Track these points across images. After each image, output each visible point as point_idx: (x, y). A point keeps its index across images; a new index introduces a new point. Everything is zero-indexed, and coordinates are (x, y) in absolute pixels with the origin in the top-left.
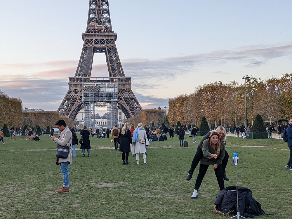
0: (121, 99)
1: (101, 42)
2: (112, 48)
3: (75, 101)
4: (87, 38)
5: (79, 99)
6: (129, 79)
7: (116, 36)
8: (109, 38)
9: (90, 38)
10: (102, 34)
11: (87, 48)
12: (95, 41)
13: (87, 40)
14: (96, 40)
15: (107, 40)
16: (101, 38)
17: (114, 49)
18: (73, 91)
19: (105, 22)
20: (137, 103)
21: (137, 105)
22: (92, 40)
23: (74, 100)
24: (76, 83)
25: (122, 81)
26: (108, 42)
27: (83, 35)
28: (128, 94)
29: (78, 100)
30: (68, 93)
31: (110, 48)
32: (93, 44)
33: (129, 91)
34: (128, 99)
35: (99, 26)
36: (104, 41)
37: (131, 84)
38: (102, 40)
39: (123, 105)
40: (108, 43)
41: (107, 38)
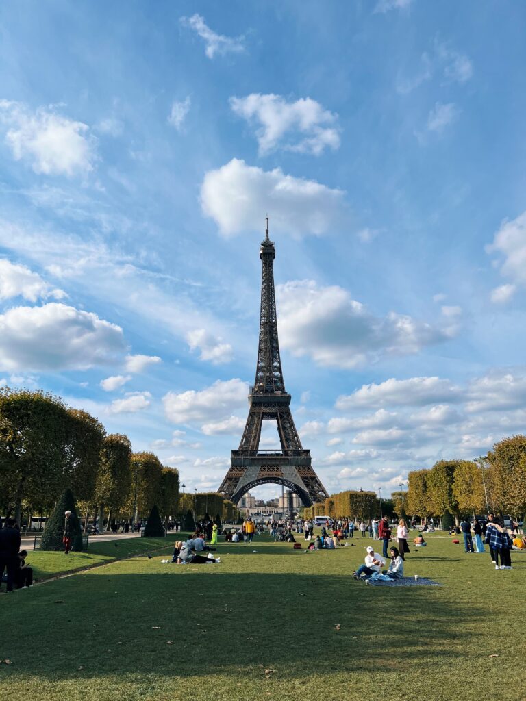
0: (298, 479)
1: (271, 405)
2: (286, 413)
4: (254, 400)
6: (308, 452)
7: (289, 398)
8: (282, 401)
9: (257, 401)
10: (273, 395)
11: (254, 413)
12: (264, 404)
13: (254, 403)
16: (271, 400)
18: (236, 468)
19: (275, 381)
21: (319, 487)
22: (260, 403)
23: (238, 480)
24: (240, 457)
25: (299, 454)
26: (281, 404)
27: (250, 398)
28: (307, 472)
29: (242, 480)
30: (230, 470)
31: (283, 413)
32: (262, 407)
33: (309, 468)
34: (306, 478)
35: (270, 387)
36: (275, 405)
38: (273, 403)
39: (301, 487)
40: (280, 407)
41: (279, 400)
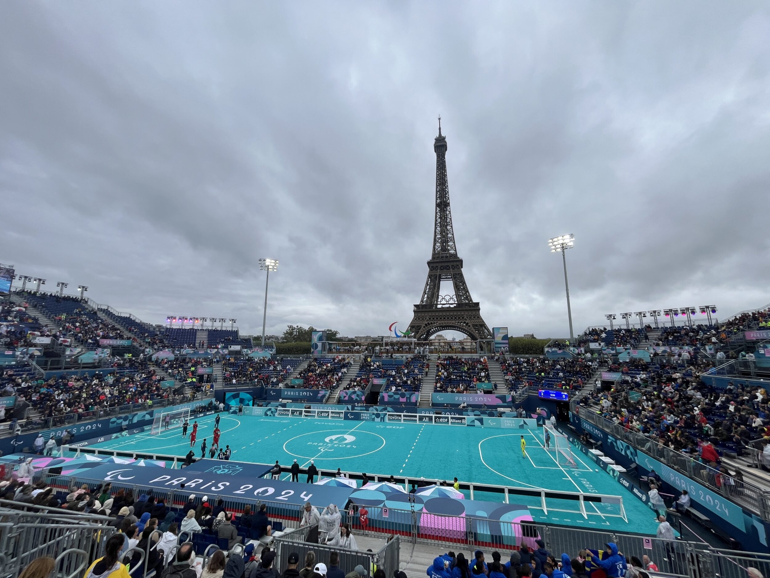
0: (469, 326)
1: (446, 268)
2: (459, 274)
3: (420, 329)
4: (432, 265)
5: (424, 327)
6: (477, 304)
7: (461, 261)
8: (455, 264)
9: (435, 265)
10: (447, 260)
11: (432, 275)
12: (440, 268)
13: (432, 267)
14: (442, 266)
15: (453, 266)
16: (446, 264)
17: (460, 274)
18: (417, 319)
19: (450, 249)
20: (488, 330)
21: (488, 333)
22: (437, 267)
23: (419, 327)
24: (421, 310)
25: (470, 306)
26: (454, 267)
27: (429, 263)
28: (477, 321)
29: (422, 328)
30: (413, 320)
31: (456, 274)
32: (439, 270)
33: (478, 317)
34: (476, 325)
35: (444, 254)
36: (450, 267)
37: (479, 309)
38: (448, 266)
39: (472, 333)
40: (453, 269)
41: (452, 264)
